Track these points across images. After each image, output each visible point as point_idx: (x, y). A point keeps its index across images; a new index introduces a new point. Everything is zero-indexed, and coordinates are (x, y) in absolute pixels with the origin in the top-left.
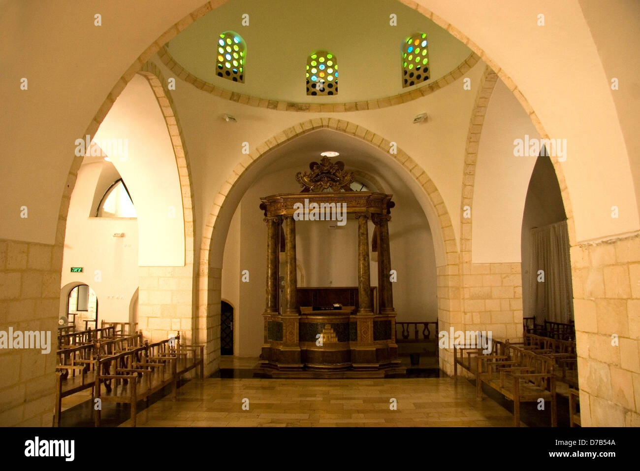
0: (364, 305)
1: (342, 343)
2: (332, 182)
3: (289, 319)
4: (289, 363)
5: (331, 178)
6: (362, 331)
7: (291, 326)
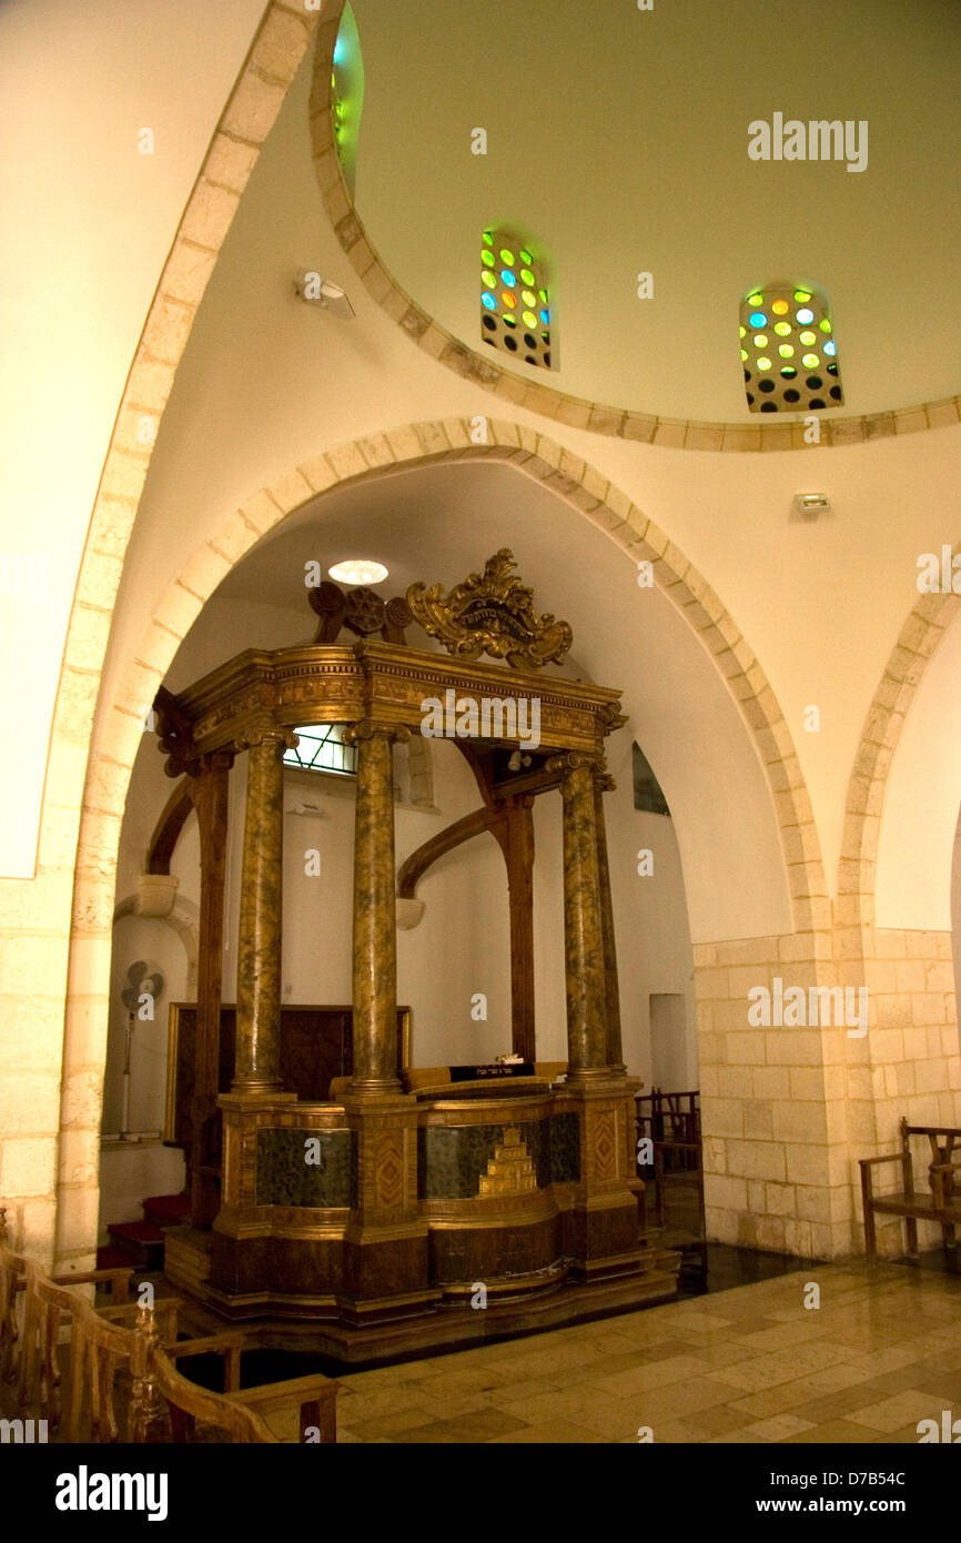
1: (547, 1189)
2: (512, 639)
4: (389, 1292)
5: (511, 627)
6: (597, 1145)
7: (390, 1144)
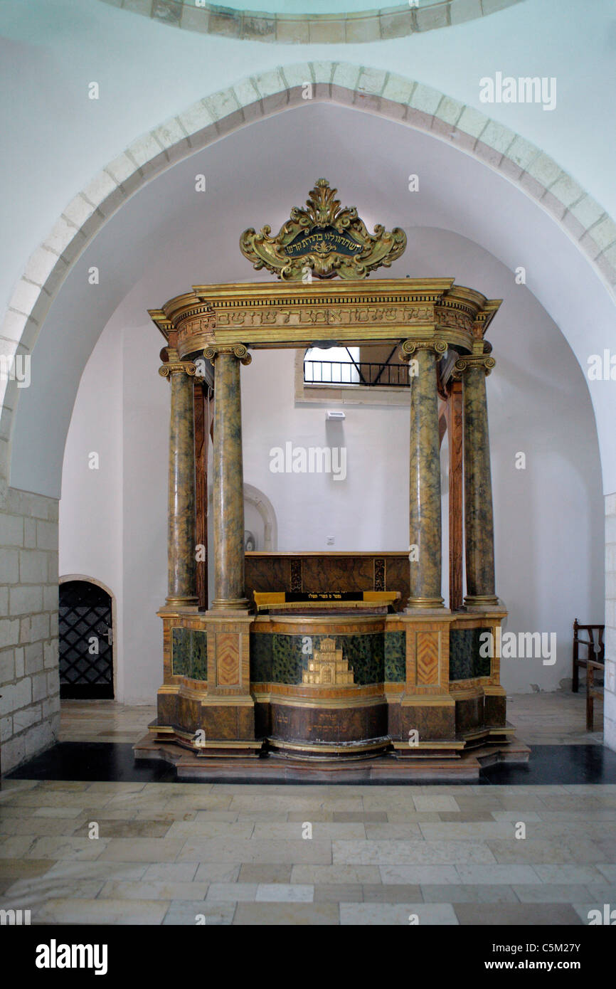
0: (425, 587)
1: (366, 686)
2: (340, 255)
3: (224, 624)
5: (338, 244)
6: (419, 657)
7: (228, 643)
